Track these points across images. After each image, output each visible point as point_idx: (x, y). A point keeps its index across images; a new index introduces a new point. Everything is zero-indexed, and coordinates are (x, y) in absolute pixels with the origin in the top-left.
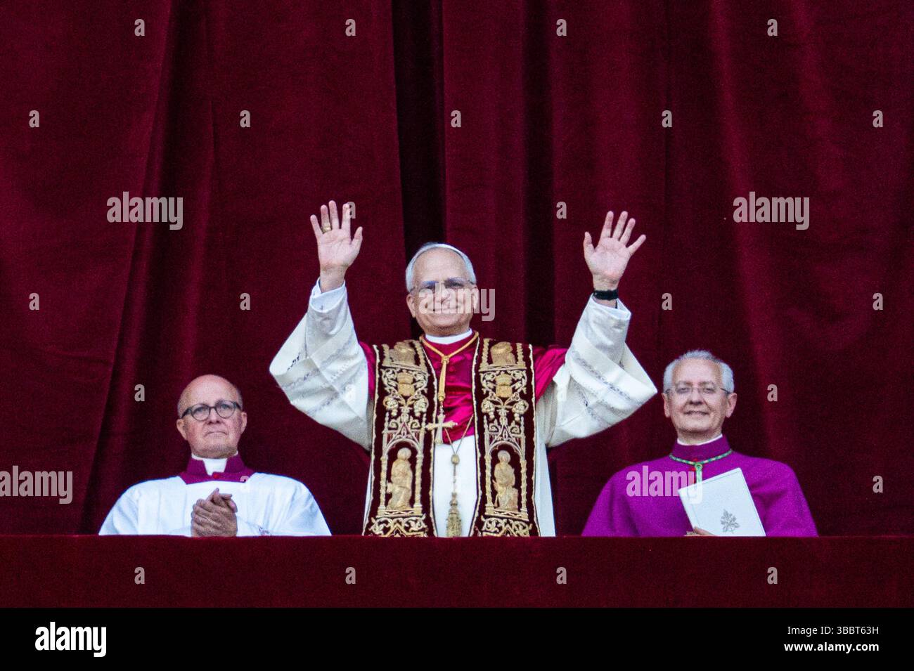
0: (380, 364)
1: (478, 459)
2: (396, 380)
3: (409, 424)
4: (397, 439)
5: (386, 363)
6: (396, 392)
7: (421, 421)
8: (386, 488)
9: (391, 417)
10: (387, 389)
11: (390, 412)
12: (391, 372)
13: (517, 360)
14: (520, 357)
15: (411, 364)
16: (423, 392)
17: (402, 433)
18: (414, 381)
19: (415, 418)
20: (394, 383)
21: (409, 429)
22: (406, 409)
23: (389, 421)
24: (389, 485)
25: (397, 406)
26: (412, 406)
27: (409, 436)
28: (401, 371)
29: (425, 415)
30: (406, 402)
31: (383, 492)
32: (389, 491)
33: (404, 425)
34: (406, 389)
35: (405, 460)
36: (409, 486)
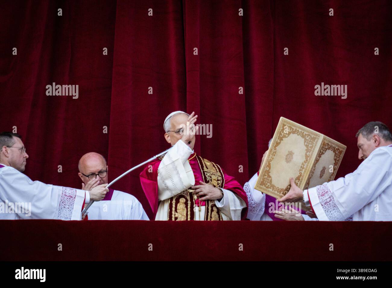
14: (218, 170)
27: (184, 193)
36: (185, 214)
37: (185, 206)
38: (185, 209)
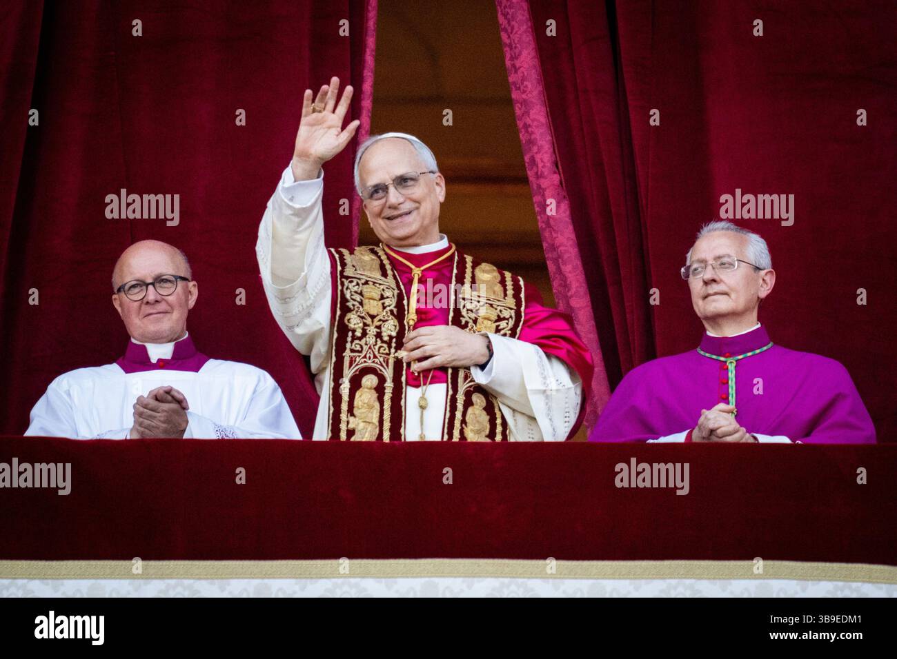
0: (342, 272)
1: (449, 397)
2: (361, 294)
3: (377, 347)
4: (361, 363)
5: (349, 272)
6: (361, 309)
7: (390, 347)
8: (348, 423)
9: (354, 338)
10: (350, 304)
11: (354, 331)
12: (354, 283)
13: (505, 295)
14: (510, 292)
15: (377, 275)
16: (392, 311)
17: (368, 356)
18: (382, 297)
19: (383, 342)
20: (358, 298)
21: (376, 353)
22: (372, 331)
23: (352, 342)
24: (351, 419)
25: (361, 325)
26: (379, 327)
27: (376, 360)
28: (366, 283)
29: (394, 340)
30: (373, 322)
31: (343, 427)
32: (351, 426)
33: (370, 348)
34: (373, 307)
35: (370, 389)
36: (376, 421)
37: (376, 395)
38: (377, 405)
